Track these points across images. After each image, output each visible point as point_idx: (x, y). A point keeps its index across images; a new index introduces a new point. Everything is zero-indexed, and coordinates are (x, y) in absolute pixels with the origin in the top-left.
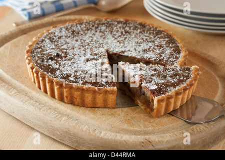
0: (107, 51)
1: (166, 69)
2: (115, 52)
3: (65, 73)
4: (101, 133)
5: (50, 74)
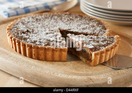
0: (59, 29)
1: (98, 38)
2: (64, 29)
3: (33, 40)
4: (58, 74)
5: (23, 41)
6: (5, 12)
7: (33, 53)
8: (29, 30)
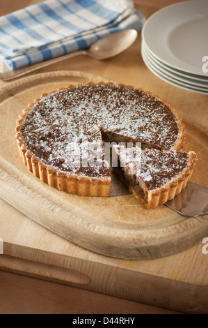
0: (101, 129)
1: (161, 155)
2: (109, 130)
3: (58, 158)
4: (95, 228)
5: (42, 159)
6: (8, 58)
7: (58, 182)
8: (52, 131)
